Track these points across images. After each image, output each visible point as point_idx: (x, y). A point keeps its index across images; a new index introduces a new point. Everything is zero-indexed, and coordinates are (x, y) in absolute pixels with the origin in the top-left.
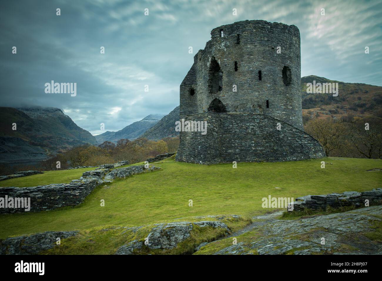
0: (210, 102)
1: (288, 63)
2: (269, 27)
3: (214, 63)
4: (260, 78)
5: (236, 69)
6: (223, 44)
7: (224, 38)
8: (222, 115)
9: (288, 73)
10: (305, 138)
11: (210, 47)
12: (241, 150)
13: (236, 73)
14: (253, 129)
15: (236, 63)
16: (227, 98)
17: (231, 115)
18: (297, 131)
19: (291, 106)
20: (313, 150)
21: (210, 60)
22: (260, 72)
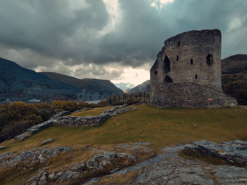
0: (164, 77)
1: (211, 52)
2: (198, 33)
3: (166, 57)
4: (192, 63)
5: (178, 60)
6: (170, 48)
7: (171, 44)
8: (170, 84)
9: (211, 58)
10: (221, 95)
11: (164, 50)
12: (179, 101)
13: (178, 61)
14: (186, 90)
15: (178, 56)
16: (173, 75)
17: (174, 84)
18: (215, 91)
19: (212, 77)
20: (227, 102)
21: (164, 56)
22: (192, 60)
